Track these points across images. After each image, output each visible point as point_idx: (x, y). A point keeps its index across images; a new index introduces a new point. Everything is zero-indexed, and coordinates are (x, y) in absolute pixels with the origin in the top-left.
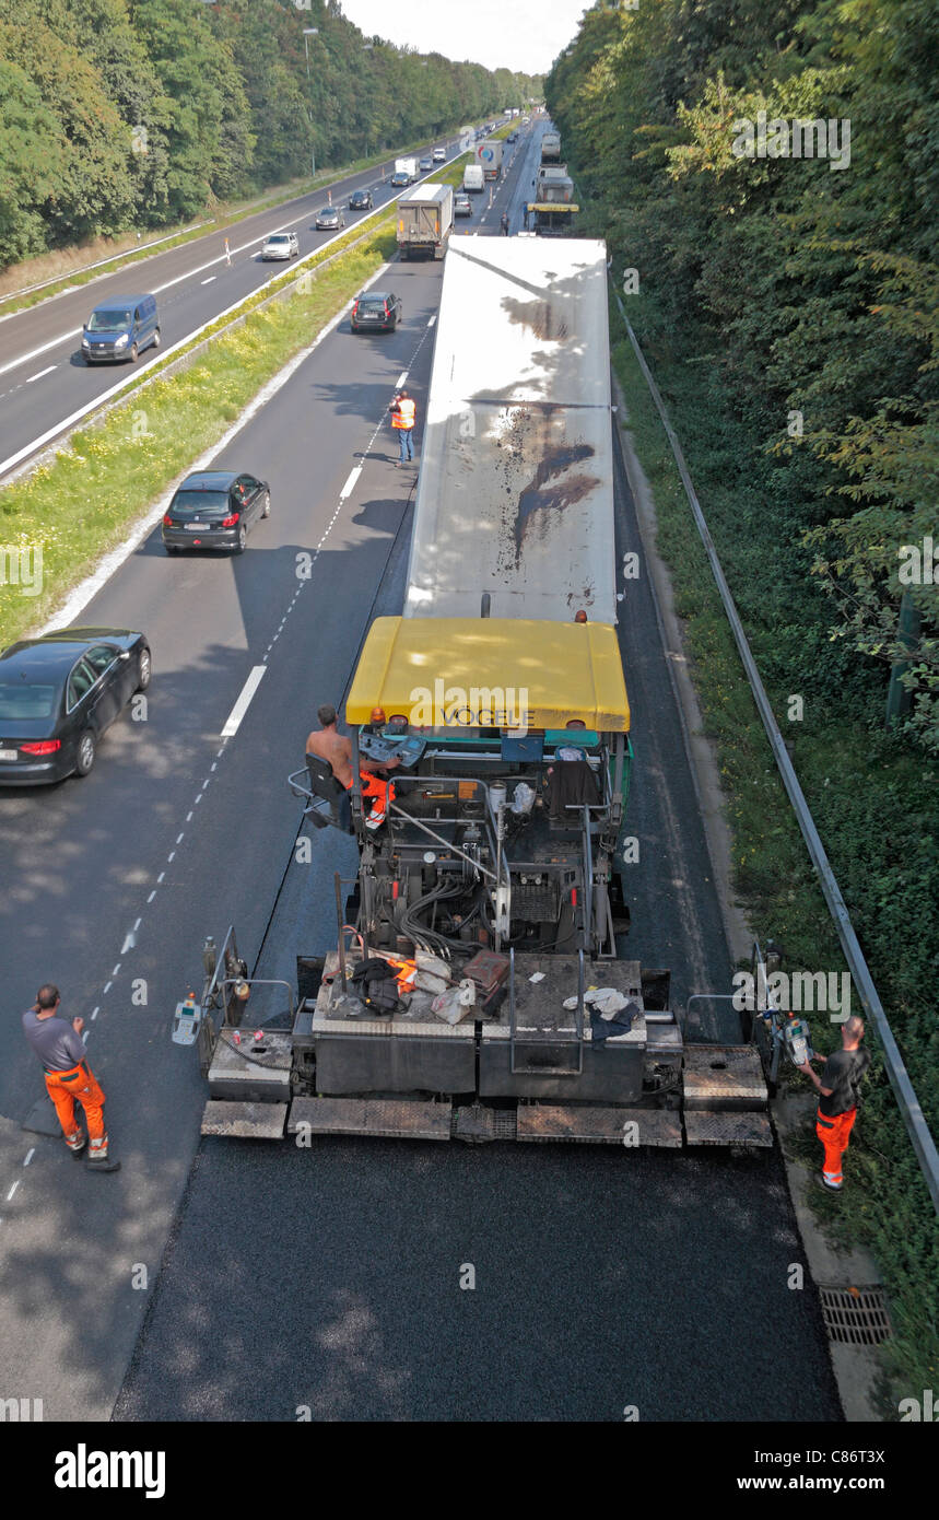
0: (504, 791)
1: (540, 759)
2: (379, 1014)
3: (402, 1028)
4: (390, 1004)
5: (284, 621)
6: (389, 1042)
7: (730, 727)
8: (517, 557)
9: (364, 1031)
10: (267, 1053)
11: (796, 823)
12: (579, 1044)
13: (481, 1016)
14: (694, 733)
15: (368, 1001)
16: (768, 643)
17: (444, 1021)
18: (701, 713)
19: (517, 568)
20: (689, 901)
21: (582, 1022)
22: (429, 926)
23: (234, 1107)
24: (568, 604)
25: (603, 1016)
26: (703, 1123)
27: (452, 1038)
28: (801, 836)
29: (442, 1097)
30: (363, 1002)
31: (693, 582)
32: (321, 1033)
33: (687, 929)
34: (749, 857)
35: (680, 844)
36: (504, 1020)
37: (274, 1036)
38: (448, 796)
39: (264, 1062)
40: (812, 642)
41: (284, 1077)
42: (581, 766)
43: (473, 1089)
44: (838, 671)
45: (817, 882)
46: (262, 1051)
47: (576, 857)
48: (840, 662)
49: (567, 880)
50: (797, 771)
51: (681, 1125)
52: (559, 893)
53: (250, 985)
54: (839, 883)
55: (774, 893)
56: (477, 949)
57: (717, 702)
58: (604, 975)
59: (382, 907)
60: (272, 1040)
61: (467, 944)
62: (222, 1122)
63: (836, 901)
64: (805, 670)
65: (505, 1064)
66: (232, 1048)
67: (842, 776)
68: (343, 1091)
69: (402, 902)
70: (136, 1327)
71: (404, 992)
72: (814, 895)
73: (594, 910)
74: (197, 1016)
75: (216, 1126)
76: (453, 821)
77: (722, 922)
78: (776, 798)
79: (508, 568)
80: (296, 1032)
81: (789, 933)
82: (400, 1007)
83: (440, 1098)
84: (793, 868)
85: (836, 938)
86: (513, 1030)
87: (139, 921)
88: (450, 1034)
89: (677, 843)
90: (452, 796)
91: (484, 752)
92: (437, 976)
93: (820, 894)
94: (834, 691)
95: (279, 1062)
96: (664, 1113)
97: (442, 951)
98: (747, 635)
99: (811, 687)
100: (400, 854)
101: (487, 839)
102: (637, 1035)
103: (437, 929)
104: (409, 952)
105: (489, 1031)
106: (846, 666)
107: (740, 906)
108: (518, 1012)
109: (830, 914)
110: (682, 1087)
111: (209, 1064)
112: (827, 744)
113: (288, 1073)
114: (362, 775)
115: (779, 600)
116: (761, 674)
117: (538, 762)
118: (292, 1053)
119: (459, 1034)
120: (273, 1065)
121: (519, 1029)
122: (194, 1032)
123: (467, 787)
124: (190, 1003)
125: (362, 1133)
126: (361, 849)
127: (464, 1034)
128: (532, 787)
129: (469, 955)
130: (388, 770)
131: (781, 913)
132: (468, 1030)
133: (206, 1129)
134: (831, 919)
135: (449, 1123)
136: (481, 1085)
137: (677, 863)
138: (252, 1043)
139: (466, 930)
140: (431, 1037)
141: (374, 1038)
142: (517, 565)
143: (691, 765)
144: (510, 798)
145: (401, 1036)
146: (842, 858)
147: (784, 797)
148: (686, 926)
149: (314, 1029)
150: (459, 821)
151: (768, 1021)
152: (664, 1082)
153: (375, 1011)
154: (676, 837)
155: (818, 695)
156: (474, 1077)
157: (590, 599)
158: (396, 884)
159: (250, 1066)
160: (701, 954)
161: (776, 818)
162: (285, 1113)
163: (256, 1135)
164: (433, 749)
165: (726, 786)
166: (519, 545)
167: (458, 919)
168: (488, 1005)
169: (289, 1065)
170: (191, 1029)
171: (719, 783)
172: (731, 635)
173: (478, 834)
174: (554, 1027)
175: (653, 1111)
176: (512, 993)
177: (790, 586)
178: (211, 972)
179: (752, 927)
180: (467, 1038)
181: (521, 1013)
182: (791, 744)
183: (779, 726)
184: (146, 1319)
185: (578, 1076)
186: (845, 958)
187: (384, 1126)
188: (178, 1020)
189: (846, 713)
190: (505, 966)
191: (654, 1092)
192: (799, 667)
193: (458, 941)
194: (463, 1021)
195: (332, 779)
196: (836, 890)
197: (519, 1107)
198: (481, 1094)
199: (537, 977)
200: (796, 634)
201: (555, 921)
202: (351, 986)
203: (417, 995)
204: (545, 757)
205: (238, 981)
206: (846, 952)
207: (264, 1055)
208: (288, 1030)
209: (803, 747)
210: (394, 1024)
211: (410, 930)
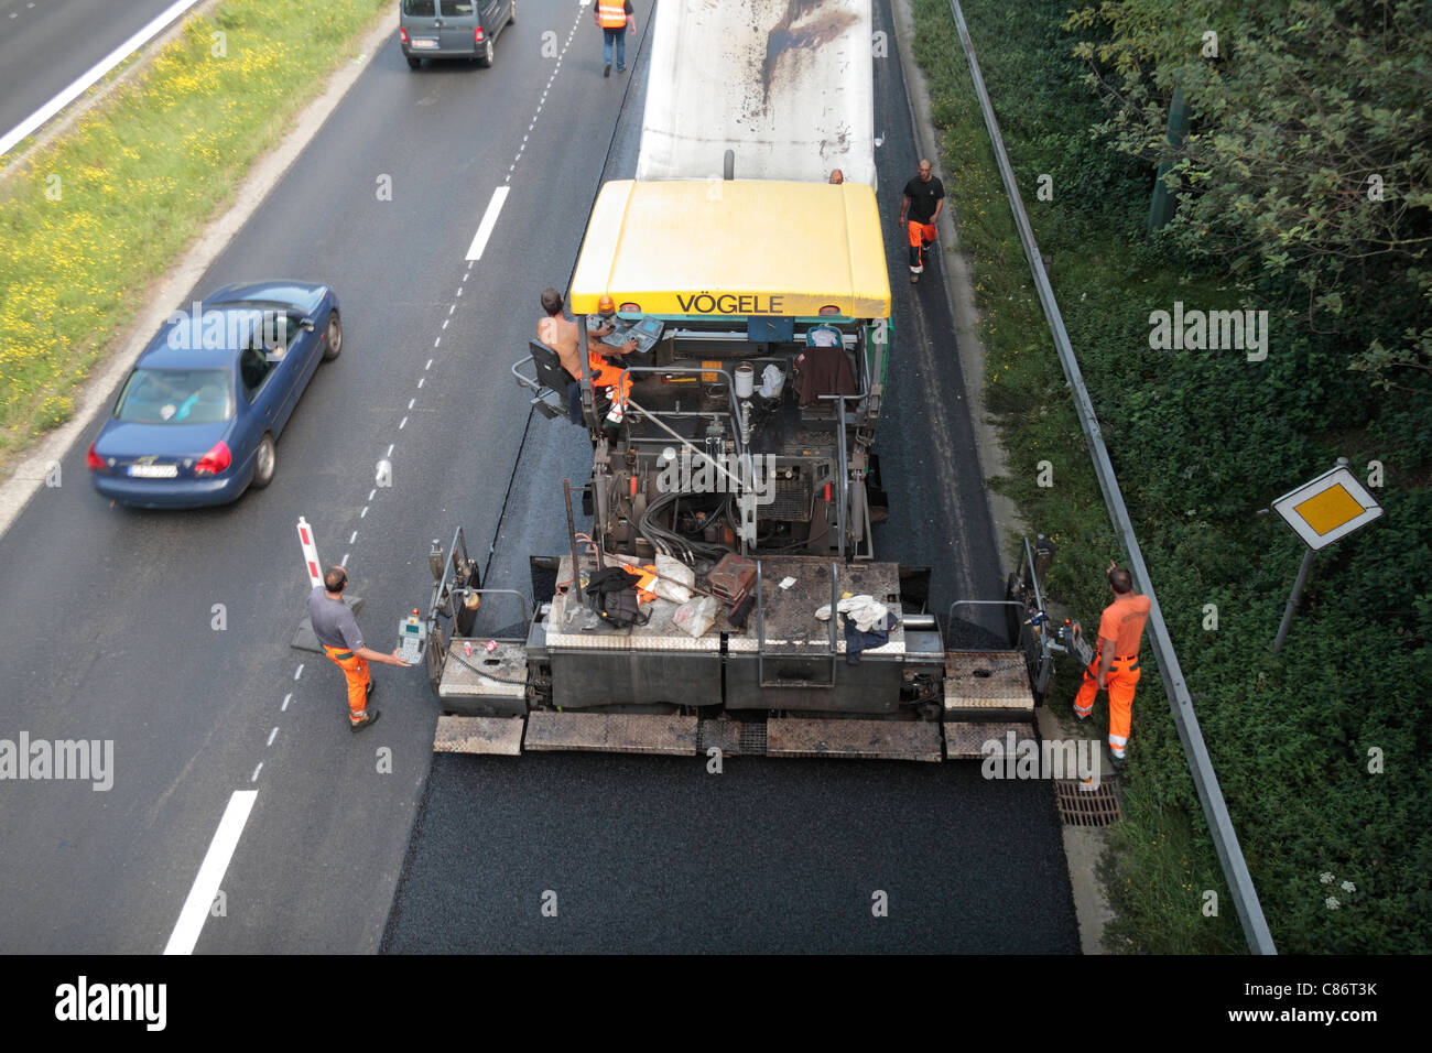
0: (752, 373)
1: (790, 339)
2: (616, 627)
3: (643, 641)
4: (629, 617)
5: (525, 139)
6: (629, 657)
7: (986, 242)
8: (764, 102)
9: (601, 646)
10: (500, 665)
11: (1051, 338)
12: (832, 657)
13: (727, 628)
14: (949, 249)
15: (605, 614)
16: (1027, 153)
17: (687, 634)
18: (957, 228)
19: (765, 114)
20: (941, 419)
21: (835, 633)
22: (671, 528)
23: (468, 723)
24: (821, 153)
25: (858, 627)
26: (964, 736)
27: (695, 651)
28: (1056, 352)
29: (688, 710)
30: (600, 615)
31: (951, 90)
32: (556, 648)
33: (938, 447)
34: (1002, 373)
35: (933, 361)
36: (752, 632)
37: (508, 646)
38: (688, 380)
39: (497, 676)
40: (1074, 151)
41: (520, 692)
42: (835, 350)
43: (719, 700)
44: (1100, 181)
45: (1070, 398)
46: (496, 662)
47: (829, 449)
48: (1102, 171)
49: (820, 473)
50: (1054, 288)
51: (941, 738)
52: (811, 489)
53: (479, 594)
54: (1091, 398)
55: (1027, 409)
56: (723, 552)
57: (973, 216)
58: (860, 578)
59: (619, 505)
60: (506, 651)
61: (710, 548)
62: (455, 739)
63: (1088, 416)
64: (1066, 181)
65: (752, 677)
66: (463, 662)
67: (1100, 290)
68: (581, 705)
69: (641, 499)
70: (410, 821)
71: (643, 602)
72: (1067, 411)
73: (850, 508)
74: (422, 633)
75: (449, 743)
76: (695, 414)
77: (973, 438)
78: (1032, 313)
79: (754, 114)
80: (530, 645)
81: (1040, 449)
82: (640, 620)
83: (685, 711)
84: (1046, 384)
85: (1087, 454)
86: (761, 644)
87: (392, 447)
88: (693, 647)
89: (930, 361)
90: (694, 380)
91: (728, 331)
92: (679, 584)
93: (1073, 410)
94: (1094, 202)
95: (514, 676)
96: (923, 724)
97: (684, 555)
98: (1006, 145)
99: (1071, 199)
100: (637, 449)
101: (731, 431)
102: (895, 647)
103: (680, 531)
104: (649, 555)
105: (735, 644)
106: (1108, 176)
107: (991, 423)
108: (767, 623)
109: (1081, 430)
110: (943, 697)
111: (440, 678)
112: (1085, 258)
113: (523, 687)
114: (593, 364)
115: (1041, 107)
116: (1020, 187)
117: (787, 342)
118: (527, 665)
119: (704, 648)
120: (509, 678)
121: (768, 642)
122: (420, 650)
123: (711, 370)
124: (415, 621)
125: (603, 750)
126: (595, 444)
127: (709, 648)
128: (781, 369)
129: (714, 558)
130: (623, 355)
131: (1033, 429)
132: (714, 644)
133: (439, 745)
134: (1083, 435)
135: (695, 739)
136: (728, 697)
137: (930, 381)
138: (484, 655)
139: (710, 529)
140: (674, 651)
141: (613, 653)
142: (765, 111)
143: (946, 282)
144: (758, 380)
145: (641, 650)
146: (1097, 374)
147: (1038, 314)
148: (937, 443)
149: (548, 644)
150: (701, 414)
151: (1036, 628)
152: (924, 692)
153: (613, 624)
154: (929, 354)
155: (1078, 208)
156: (720, 688)
157: (845, 145)
158: (634, 480)
159: (483, 680)
160: (952, 471)
161: (1031, 334)
162: (521, 728)
163: (491, 752)
164: (673, 329)
165: (980, 302)
166: (766, 89)
167: (702, 516)
168: (734, 615)
169: (524, 679)
170: (417, 647)
171: (973, 299)
172: (990, 146)
173: (722, 430)
174: (806, 638)
175: (912, 723)
176: (760, 600)
177: (1053, 93)
178: (439, 577)
179: (1004, 444)
180: (712, 651)
181: (771, 624)
182: (1048, 259)
183: (1037, 240)
184: (419, 814)
185: (831, 689)
186: (1096, 475)
187: (626, 743)
188: (402, 639)
189: (1107, 226)
190: (753, 571)
191: (913, 702)
192: (1059, 178)
193: (702, 544)
194: (707, 634)
195: (559, 369)
196: (1089, 405)
197: (769, 720)
198: (728, 707)
199: (787, 582)
200: (1058, 143)
201: (807, 520)
202: (585, 596)
203: (658, 605)
204: (797, 336)
205: (466, 592)
206: (1096, 468)
207: (498, 667)
208: (522, 640)
209: (1061, 261)
210: (633, 637)
211: (650, 533)
